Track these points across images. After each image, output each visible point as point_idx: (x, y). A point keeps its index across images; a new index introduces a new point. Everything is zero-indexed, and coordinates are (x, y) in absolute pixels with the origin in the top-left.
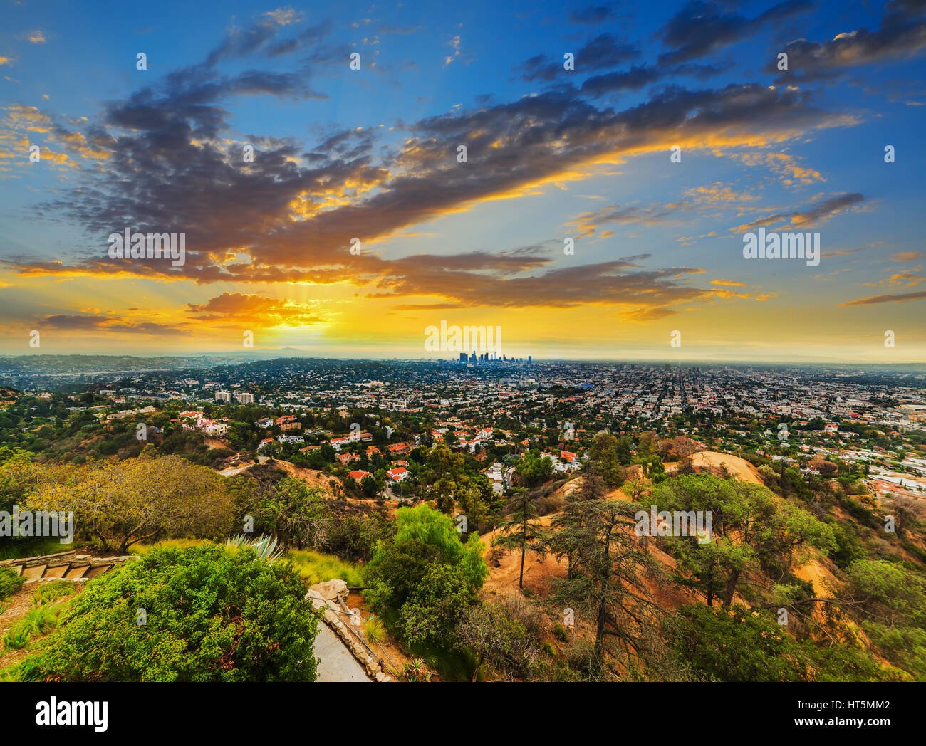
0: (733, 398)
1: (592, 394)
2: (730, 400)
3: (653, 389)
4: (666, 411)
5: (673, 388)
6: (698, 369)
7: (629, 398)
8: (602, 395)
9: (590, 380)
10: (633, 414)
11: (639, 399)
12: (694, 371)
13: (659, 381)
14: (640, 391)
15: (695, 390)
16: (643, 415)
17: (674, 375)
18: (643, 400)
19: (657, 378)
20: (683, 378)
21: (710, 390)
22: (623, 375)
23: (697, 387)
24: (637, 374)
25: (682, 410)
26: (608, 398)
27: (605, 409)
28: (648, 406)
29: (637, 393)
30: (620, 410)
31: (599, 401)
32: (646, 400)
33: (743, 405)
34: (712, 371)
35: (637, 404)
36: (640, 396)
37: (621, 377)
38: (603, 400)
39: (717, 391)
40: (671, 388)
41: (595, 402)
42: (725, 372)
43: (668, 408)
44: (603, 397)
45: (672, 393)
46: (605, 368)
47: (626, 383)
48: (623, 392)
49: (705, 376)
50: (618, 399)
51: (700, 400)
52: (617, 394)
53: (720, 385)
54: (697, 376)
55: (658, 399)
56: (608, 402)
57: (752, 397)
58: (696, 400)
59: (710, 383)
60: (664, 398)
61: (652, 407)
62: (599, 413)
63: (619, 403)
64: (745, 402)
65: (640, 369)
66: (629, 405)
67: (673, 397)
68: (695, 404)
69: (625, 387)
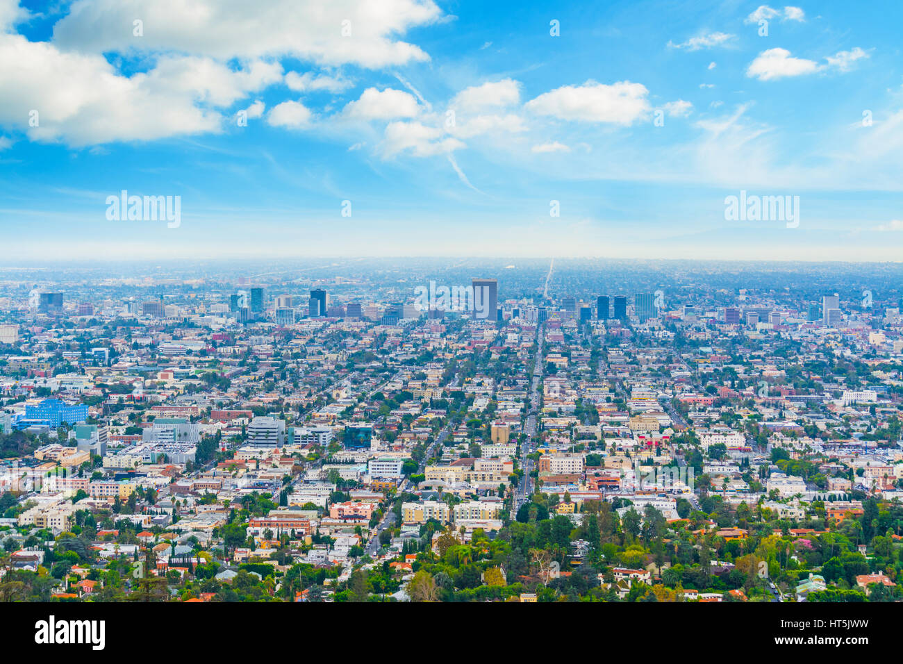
0: (736, 440)
1: (78, 456)
2: (718, 452)
3: (396, 416)
4: (432, 525)
5: (491, 410)
6: (621, 303)
7: (265, 473)
8: (124, 460)
9: (85, 383)
10: (264, 552)
11: (312, 474)
12: (603, 314)
13: (434, 373)
14: (327, 432)
15: (587, 413)
16: (314, 557)
17: (512, 337)
18: (334, 477)
19: (429, 357)
20: (547, 348)
21: (651, 405)
22: (264, 347)
23: (599, 395)
24: (337, 340)
25: (503, 515)
26: (155, 478)
27: (127, 532)
28: (348, 509)
29: (311, 441)
30: (204, 540)
31: (102, 494)
32: (347, 473)
33: (765, 474)
34: (679, 313)
35: (300, 496)
36: (319, 459)
37: (248, 361)
38: (126, 488)
39: (680, 409)
40: (481, 404)
41: (83, 505)
42: (732, 316)
44: (131, 474)
45: (480, 431)
46: (177, 312)
47: (269, 389)
48: (241, 439)
49: (643, 341)
50: (207, 480)
51: (594, 462)
52: (208, 453)
53: (701, 382)
54: (615, 341)
55: (408, 469)
56: (151, 496)
57: (813, 433)
58: (575, 463)
59: (661, 374)
60: (438, 459)
61: (366, 509)
63: (209, 499)
64: (778, 455)
65: (355, 309)
66: (254, 505)
67: (477, 453)
68: (569, 479)
69: (260, 412)
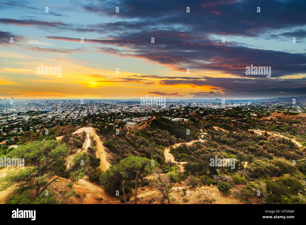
0: (102, 109)
1: (52, 113)
2: (101, 110)
3: (78, 109)
4: (82, 116)
5: (85, 108)
6: (93, 101)
7: (68, 113)
8: (56, 113)
9: (51, 107)
10: (69, 118)
11: (72, 113)
12: (91, 102)
13: (80, 106)
14: (73, 110)
15: (91, 108)
16: (73, 118)
17: (85, 103)
18: (74, 113)
19: (79, 105)
20: (88, 104)
21: (96, 107)
22: (66, 104)
23: (92, 107)
24: (72, 104)
25: (87, 115)
26: (59, 114)
27: (58, 118)
28: (75, 115)
29: (72, 110)
30: (64, 118)
31: (54, 115)
32: (75, 113)
33: (104, 111)
34: (96, 101)
35: (71, 114)
36: (72, 112)
37: (65, 105)
38: (56, 115)
39: (98, 107)
40: (84, 108)
41: (53, 116)
42: (100, 102)
43: (83, 115)
44: (57, 114)
45: (84, 109)
46: (58, 102)
47: (67, 107)
48: (66, 111)
49: (94, 103)
50: (64, 113)
51: (93, 111)
52: (63, 112)
53: (99, 106)
54: (92, 103)
55: (79, 112)
56: (59, 115)
57: (106, 108)
58: (92, 111)
59: (96, 105)
60: (81, 111)
61: (77, 115)
62: (54, 120)
63: (64, 115)
64: (105, 110)
65: (73, 102)
66: (68, 115)
67: (84, 111)
68: (91, 112)
69: (67, 109)
